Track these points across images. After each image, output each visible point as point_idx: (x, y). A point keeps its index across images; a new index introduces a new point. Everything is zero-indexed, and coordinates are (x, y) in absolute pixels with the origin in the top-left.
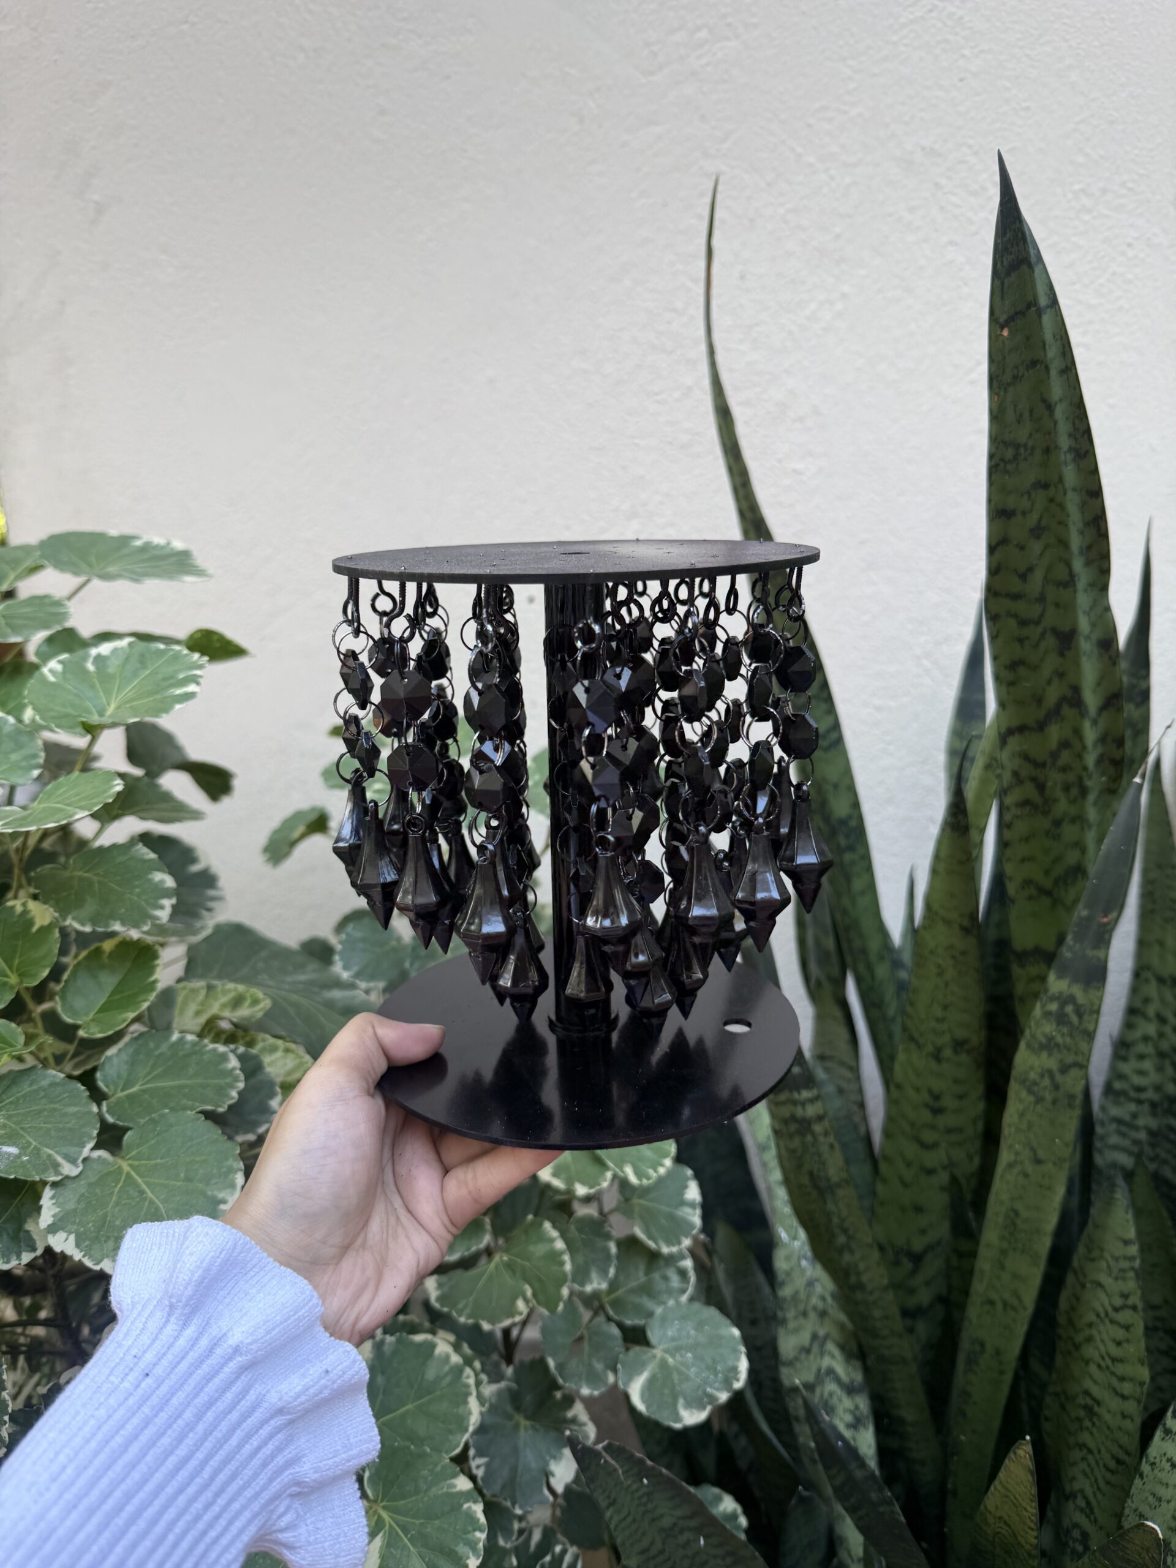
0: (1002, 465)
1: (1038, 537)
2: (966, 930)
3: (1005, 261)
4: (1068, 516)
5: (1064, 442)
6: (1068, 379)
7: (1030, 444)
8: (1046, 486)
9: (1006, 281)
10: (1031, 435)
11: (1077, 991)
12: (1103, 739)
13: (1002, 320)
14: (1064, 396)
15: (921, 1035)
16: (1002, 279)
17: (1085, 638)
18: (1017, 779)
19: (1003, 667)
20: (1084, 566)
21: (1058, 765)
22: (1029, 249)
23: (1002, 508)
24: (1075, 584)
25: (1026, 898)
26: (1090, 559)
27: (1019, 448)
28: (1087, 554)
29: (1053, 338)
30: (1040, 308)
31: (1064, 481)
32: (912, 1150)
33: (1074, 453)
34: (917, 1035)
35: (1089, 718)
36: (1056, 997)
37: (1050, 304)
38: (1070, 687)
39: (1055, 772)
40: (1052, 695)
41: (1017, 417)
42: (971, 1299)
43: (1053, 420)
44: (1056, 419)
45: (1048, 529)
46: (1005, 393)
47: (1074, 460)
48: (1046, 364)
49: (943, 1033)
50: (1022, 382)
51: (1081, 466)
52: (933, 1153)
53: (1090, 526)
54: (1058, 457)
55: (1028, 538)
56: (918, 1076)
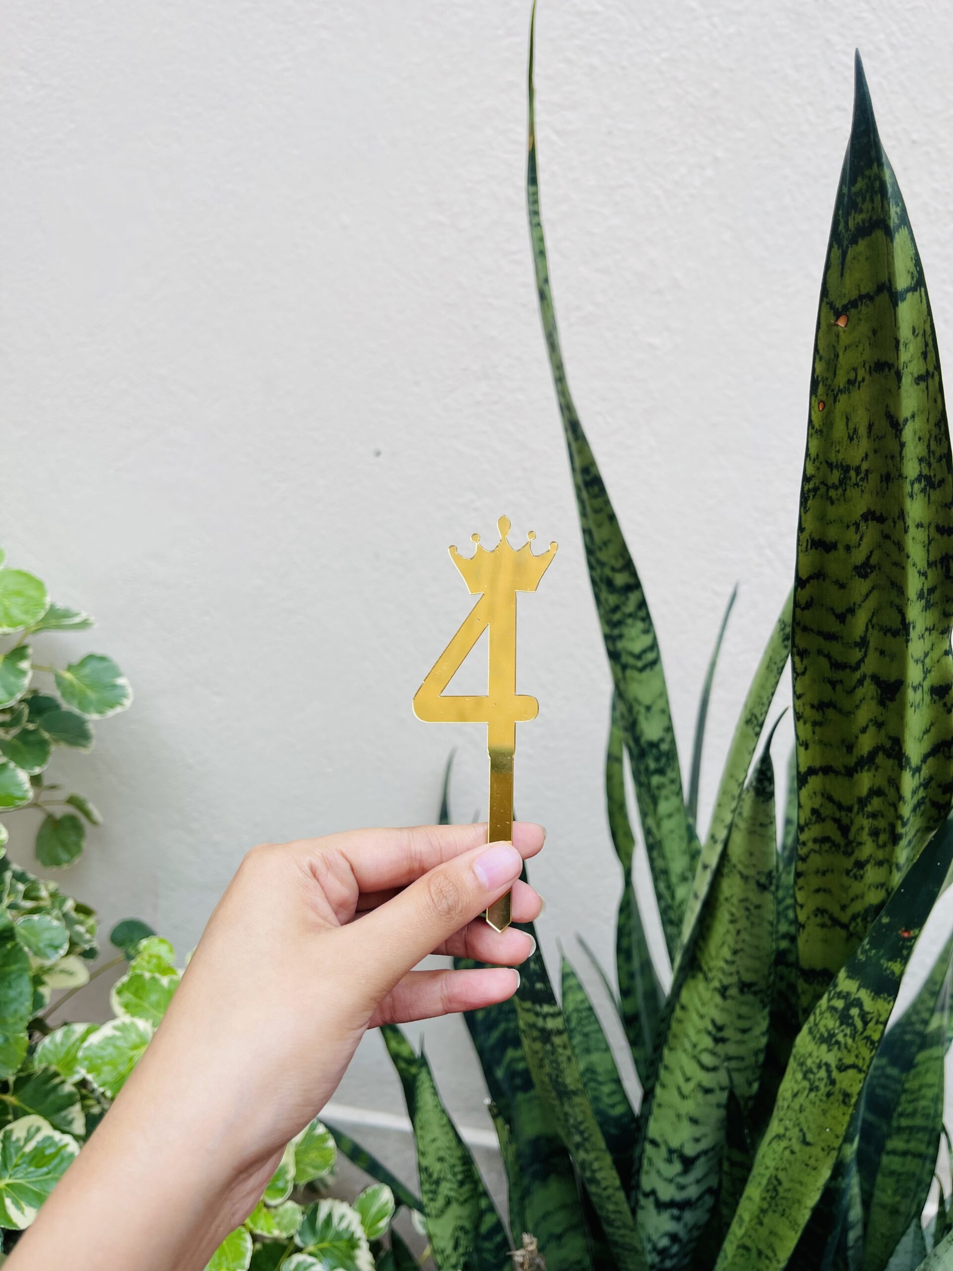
1: (865, 576)
3: (850, 221)
4: (908, 557)
5: (912, 469)
6: (927, 388)
7: (865, 466)
8: (881, 519)
9: (849, 251)
10: (867, 455)
11: (865, 996)
13: (839, 305)
14: (918, 410)
15: (710, 970)
16: (844, 247)
17: (915, 689)
18: (817, 817)
19: (809, 706)
20: (922, 611)
21: (867, 811)
22: (889, 206)
23: (819, 539)
24: (908, 634)
25: (818, 925)
26: (931, 602)
27: (848, 472)
28: (929, 597)
29: (911, 333)
30: (896, 293)
31: (907, 518)
32: (692, 1068)
33: (924, 481)
34: (705, 968)
35: (910, 768)
36: (844, 996)
37: (913, 286)
38: (890, 738)
39: (863, 817)
40: (866, 743)
41: (848, 433)
42: (730, 1237)
43: (900, 441)
44: (904, 441)
45: (879, 569)
46: (835, 401)
47: (923, 490)
48: (898, 369)
49: (731, 974)
50: (861, 388)
51: (932, 498)
52: (711, 1075)
53: (936, 566)
54: (901, 488)
55: (852, 576)
56: (703, 1004)
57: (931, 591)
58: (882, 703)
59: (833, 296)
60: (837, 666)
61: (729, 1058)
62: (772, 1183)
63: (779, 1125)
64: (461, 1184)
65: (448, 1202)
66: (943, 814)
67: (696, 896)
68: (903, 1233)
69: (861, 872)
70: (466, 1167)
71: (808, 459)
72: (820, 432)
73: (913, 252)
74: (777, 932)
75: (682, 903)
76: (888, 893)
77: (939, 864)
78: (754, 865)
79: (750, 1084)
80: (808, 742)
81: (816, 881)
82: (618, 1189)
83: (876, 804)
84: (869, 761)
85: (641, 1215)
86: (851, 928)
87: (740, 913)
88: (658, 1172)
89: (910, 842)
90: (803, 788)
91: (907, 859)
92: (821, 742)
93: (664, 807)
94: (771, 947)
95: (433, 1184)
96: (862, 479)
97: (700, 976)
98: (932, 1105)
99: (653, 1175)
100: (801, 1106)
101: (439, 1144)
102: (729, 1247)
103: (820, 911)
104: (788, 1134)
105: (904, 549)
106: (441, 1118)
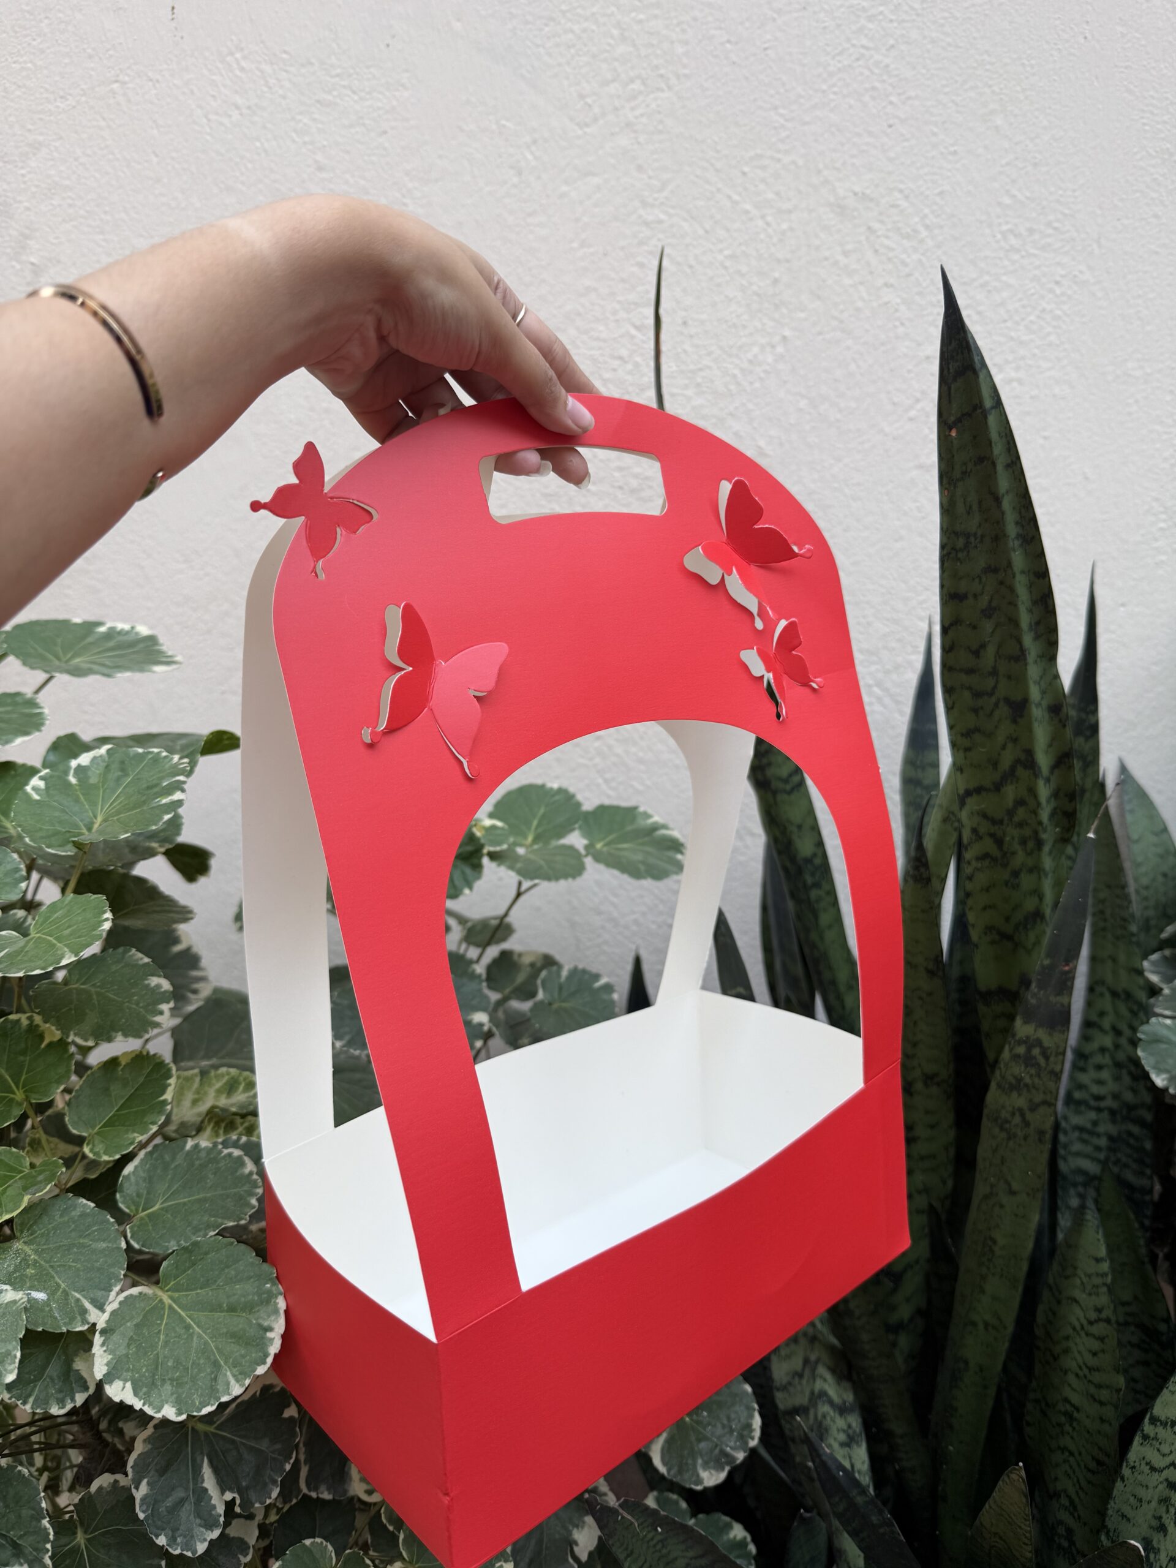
0: (953, 555)
1: (990, 617)
2: (931, 973)
3: (951, 366)
4: (1018, 597)
5: (1012, 530)
6: (1013, 472)
7: (979, 533)
8: (995, 570)
9: (953, 386)
10: (980, 525)
11: (1042, 1034)
12: (1055, 795)
13: (950, 421)
14: (1010, 488)
16: (949, 384)
17: (1037, 706)
19: (960, 735)
20: (1033, 640)
21: (1015, 822)
22: (973, 355)
23: (957, 592)
24: (1025, 659)
25: (989, 943)
26: (1038, 633)
27: (969, 538)
28: (1037, 629)
29: (998, 436)
30: (984, 411)
31: (1013, 567)
33: (1021, 539)
35: (1042, 777)
36: (1023, 1041)
37: (994, 404)
38: (1024, 751)
39: (1013, 827)
40: (1007, 759)
41: (966, 510)
43: (1001, 511)
44: (1004, 510)
45: (999, 609)
46: (956, 487)
47: (1021, 546)
48: (993, 460)
50: (971, 476)
51: (1027, 550)
53: (1036, 604)
54: (1006, 544)
55: (980, 618)
57: (1037, 624)
58: (1014, 721)
59: (946, 417)
60: (977, 695)
71: (942, 529)
72: (948, 511)
73: (992, 384)
81: (982, 900)
92: (972, 765)
96: (979, 543)
105: (1014, 591)
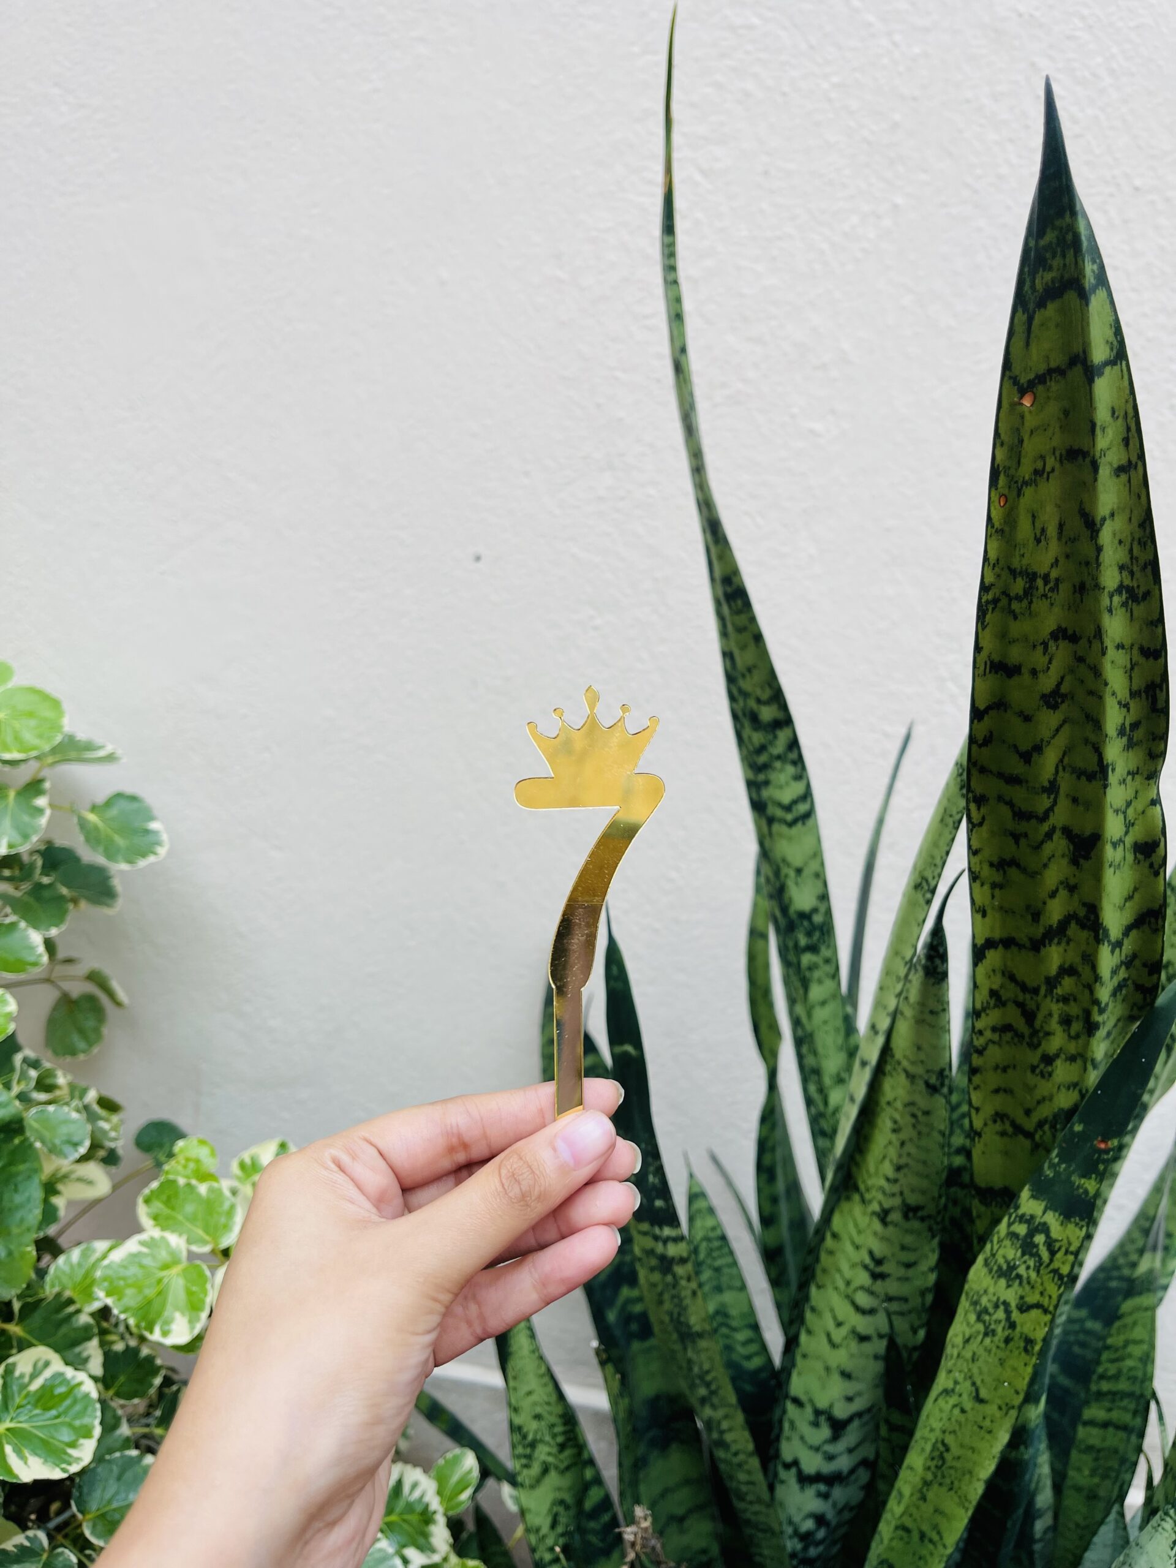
0: (1004, 601)
1: (1054, 707)
3: (1037, 280)
4: (1106, 684)
5: (1111, 576)
7: (1054, 574)
9: (1038, 315)
11: (1053, 1222)
13: (1023, 380)
14: (1118, 508)
15: (868, 1190)
16: (1031, 311)
17: (1115, 845)
18: (996, 1000)
19: (988, 864)
20: (1124, 750)
21: (1057, 994)
22: (1084, 262)
23: (1000, 661)
24: (1106, 778)
25: (997, 1133)
26: (1135, 740)
27: (1035, 580)
28: (1131, 734)
29: (1110, 414)
30: (1092, 366)
31: (1104, 636)
32: (844, 1310)
33: (1126, 593)
34: (862, 1187)
35: (1108, 941)
36: (1026, 1219)
37: (1112, 358)
38: (1084, 904)
39: (1052, 1001)
40: (1055, 911)
41: (1035, 534)
42: (887, 1516)
43: (1097, 545)
44: (1101, 544)
45: (1072, 698)
46: (1019, 495)
47: (1124, 604)
48: (1094, 457)
49: (893, 1195)
50: (1050, 480)
51: (1135, 613)
52: (869, 1319)
53: (1140, 696)
54: (1097, 601)
55: (1039, 706)
56: (859, 1232)
57: (1135, 726)
58: (1075, 862)
59: (1017, 369)
60: (1021, 815)
61: (890, 1299)
62: (938, 1449)
63: (947, 1378)
64: (562, 1447)
65: (545, 1470)
66: (1148, 1000)
67: (852, 1099)
68: (1102, 1522)
69: (1050, 1069)
70: (567, 1428)
71: (986, 564)
72: (1001, 532)
73: (1112, 318)
74: (949, 1145)
75: (837, 1110)
76: (1082, 1096)
77: (1143, 1060)
78: (922, 1062)
79: (915, 1331)
80: (986, 908)
81: (994, 1080)
82: (751, 1455)
83: (1067, 984)
84: (1058, 932)
85: (780, 1491)
86: (1037, 1137)
87: (906, 1121)
88: (802, 1438)
89: (1109, 1034)
90: (980, 965)
91: (1106, 1054)
92: (1001, 908)
93: (816, 992)
94: (942, 1162)
95: (527, 1446)
96: (1052, 590)
97: (856, 1197)
98: (1140, 1365)
99: (796, 1442)
100: (974, 1354)
101: (534, 1398)
102: (886, 1529)
103: (999, 1116)
104: (958, 1387)
105: (1101, 674)
106: (539, 1367)
